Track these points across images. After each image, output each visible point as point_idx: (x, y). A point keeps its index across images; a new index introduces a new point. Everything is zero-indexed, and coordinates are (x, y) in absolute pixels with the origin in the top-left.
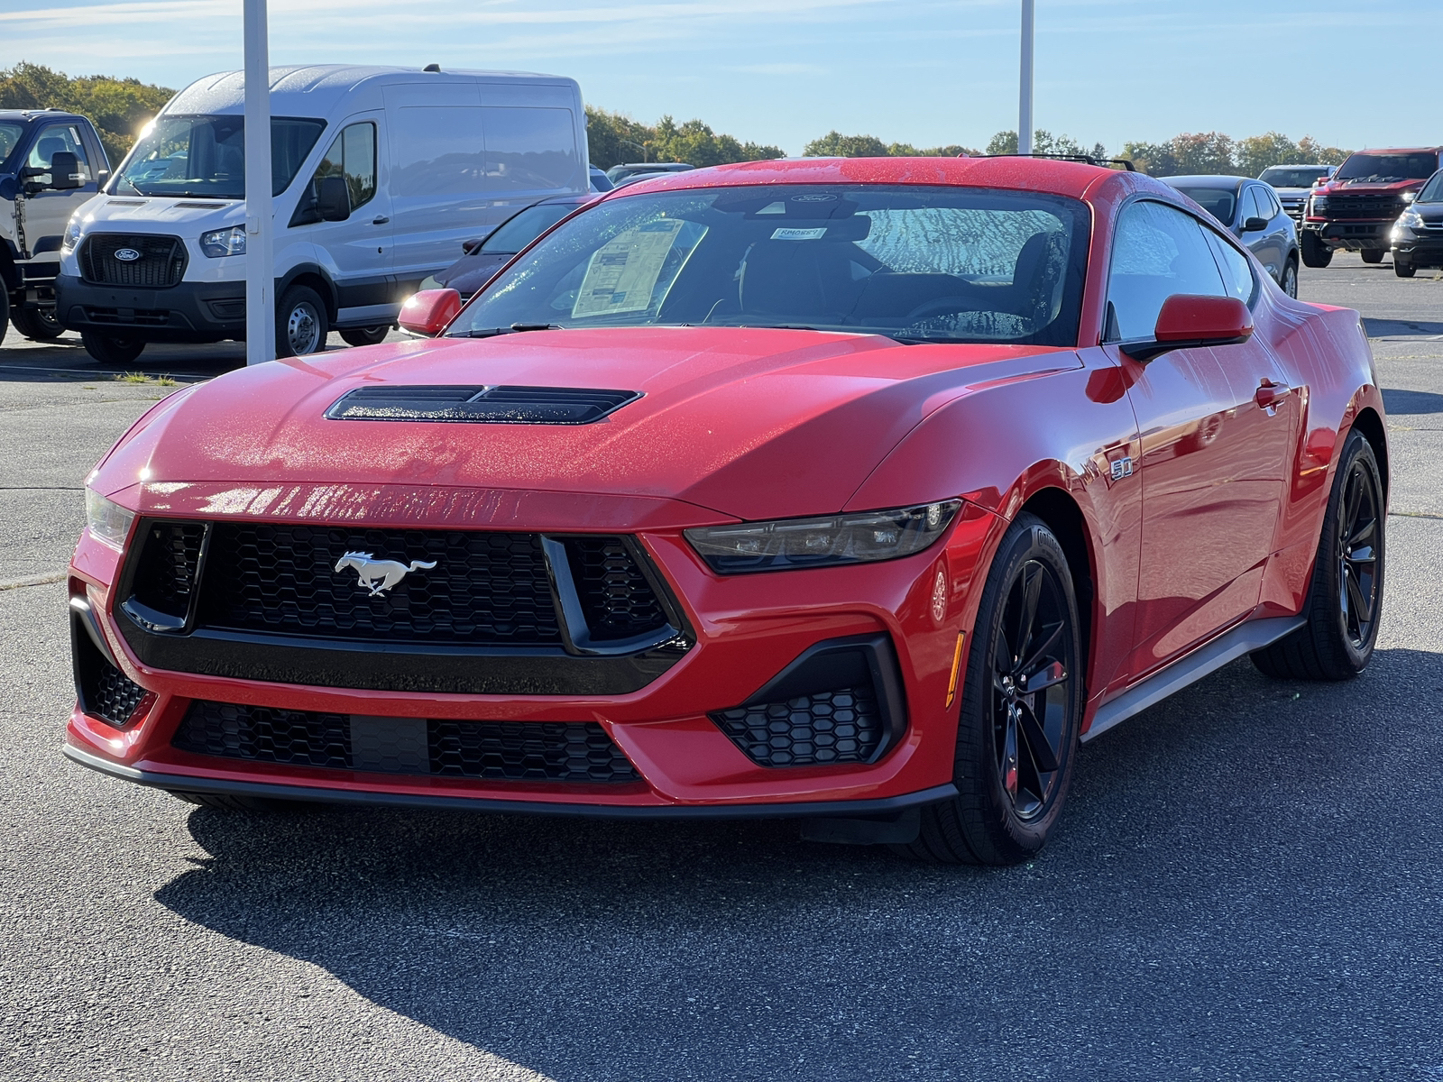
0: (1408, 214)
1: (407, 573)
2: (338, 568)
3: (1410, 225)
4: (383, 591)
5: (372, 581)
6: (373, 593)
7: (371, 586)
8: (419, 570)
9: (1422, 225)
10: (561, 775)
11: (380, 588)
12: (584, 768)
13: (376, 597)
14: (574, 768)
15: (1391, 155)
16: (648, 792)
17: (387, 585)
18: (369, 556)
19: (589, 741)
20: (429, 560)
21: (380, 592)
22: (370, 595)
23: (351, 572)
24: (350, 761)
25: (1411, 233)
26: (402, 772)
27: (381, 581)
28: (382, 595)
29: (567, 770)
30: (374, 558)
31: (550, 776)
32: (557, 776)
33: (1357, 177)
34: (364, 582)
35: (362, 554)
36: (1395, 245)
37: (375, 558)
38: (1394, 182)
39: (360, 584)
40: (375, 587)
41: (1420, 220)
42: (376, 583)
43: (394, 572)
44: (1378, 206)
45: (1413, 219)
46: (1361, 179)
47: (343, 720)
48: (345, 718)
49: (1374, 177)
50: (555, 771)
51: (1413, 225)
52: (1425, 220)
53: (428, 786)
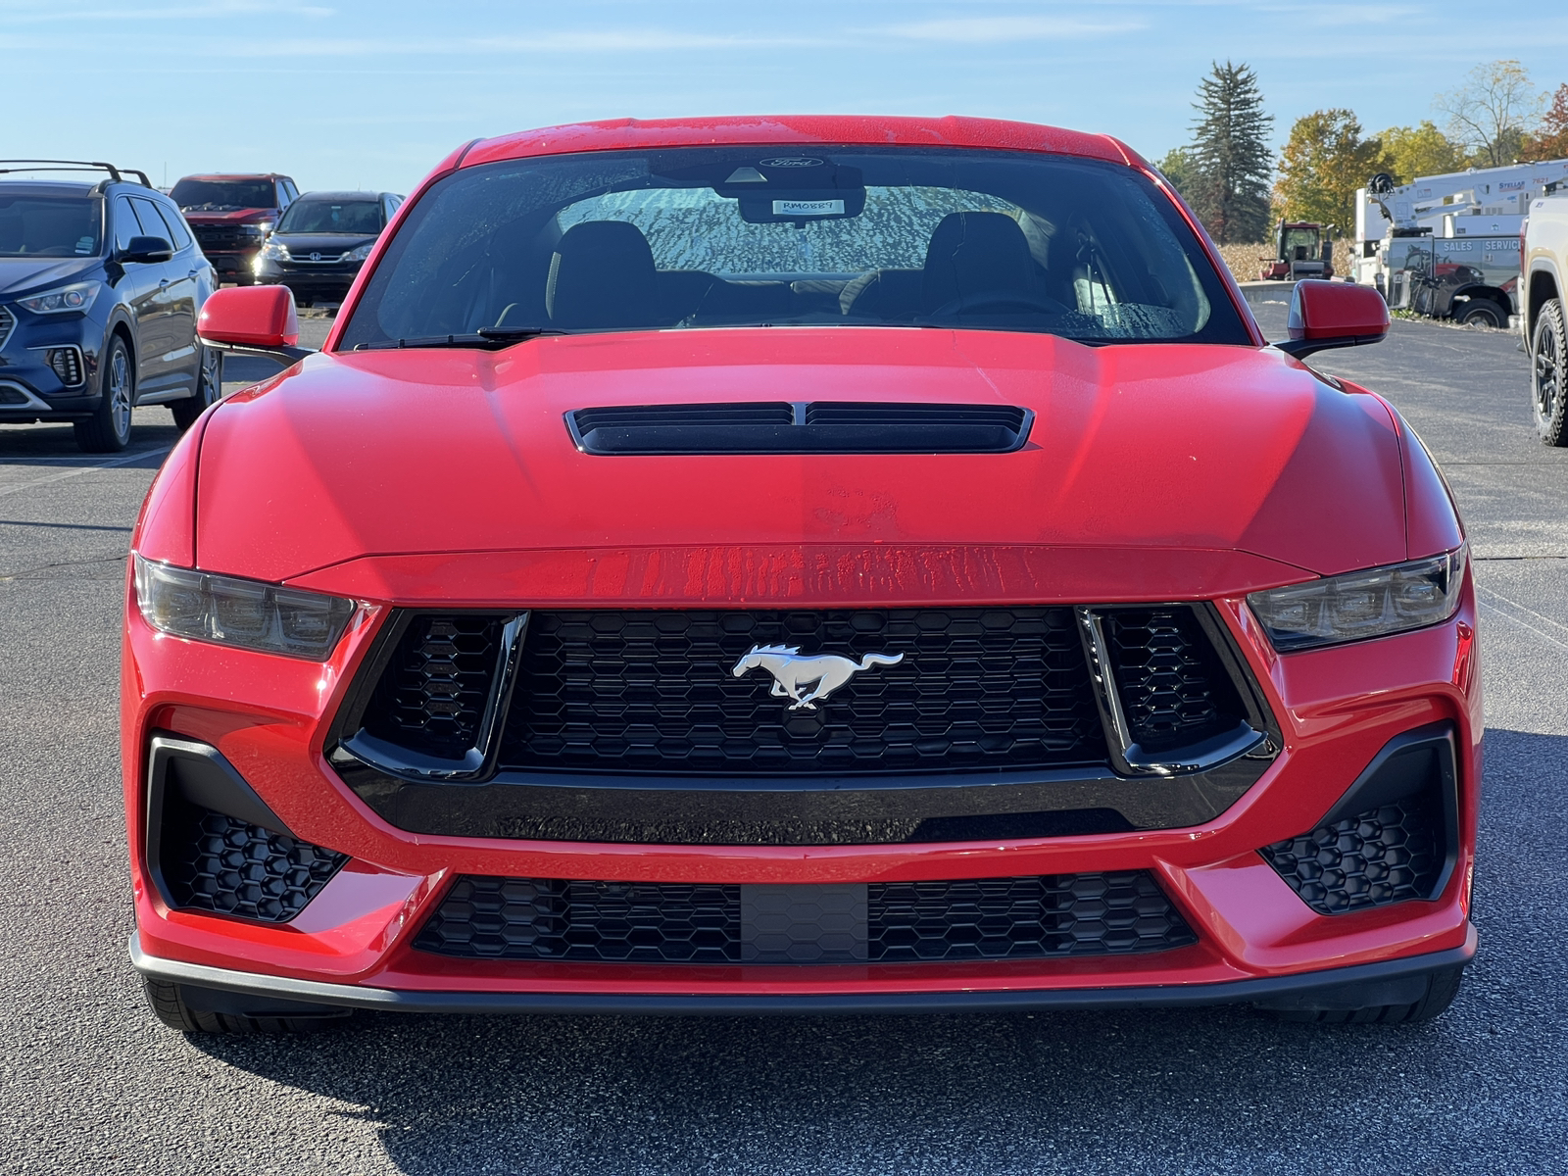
0: (270, 246)
1: (856, 673)
2: (739, 671)
3: (274, 258)
4: (816, 701)
5: (797, 687)
6: (799, 705)
7: (794, 694)
8: (876, 667)
9: (288, 258)
10: (1061, 947)
11: (810, 697)
12: (1094, 935)
13: (803, 711)
14: (1080, 936)
15: (224, 182)
16: (1218, 962)
17: (821, 692)
18: (793, 650)
19: (1108, 895)
20: (893, 653)
21: (810, 702)
22: (792, 708)
23: (762, 675)
24: (735, 951)
25: (277, 267)
26: (826, 961)
27: (812, 686)
28: (812, 707)
29: (1073, 939)
30: (801, 653)
31: (1048, 950)
32: (1056, 949)
33: (191, 205)
34: (782, 689)
35: (781, 649)
36: (259, 279)
37: (803, 653)
38: (233, 211)
39: (775, 692)
40: (802, 695)
41: (286, 252)
42: (801, 690)
43: (835, 671)
44: (219, 237)
45: (275, 251)
46: (196, 207)
47: (729, 893)
48: (733, 890)
49: (209, 204)
50: (1053, 943)
51: (277, 257)
52: (292, 251)
53: (863, 979)
